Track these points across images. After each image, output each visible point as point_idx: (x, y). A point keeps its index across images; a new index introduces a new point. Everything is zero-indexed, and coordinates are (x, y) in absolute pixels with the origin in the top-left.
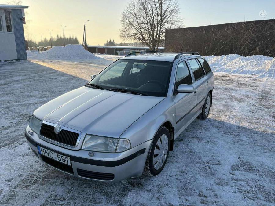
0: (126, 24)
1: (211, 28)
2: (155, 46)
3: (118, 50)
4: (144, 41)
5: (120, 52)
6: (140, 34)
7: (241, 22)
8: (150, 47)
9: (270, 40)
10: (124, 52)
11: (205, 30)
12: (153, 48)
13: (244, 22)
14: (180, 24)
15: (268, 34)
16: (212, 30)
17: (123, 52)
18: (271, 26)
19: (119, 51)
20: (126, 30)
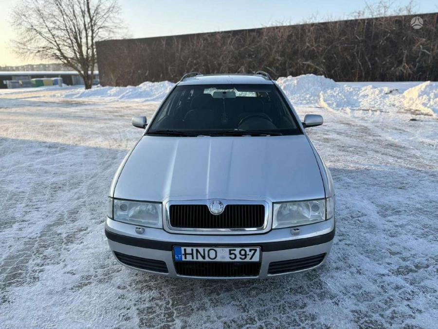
0: (23, 29)
1: (174, 39)
2: (88, 70)
3: (6, 80)
4: (66, 61)
5: (12, 82)
6: (55, 48)
7: (215, 33)
8: (79, 71)
9: (256, 57)
10: (20, 82)
11: (164, 43)
12: (84, 73)
13: (219, 32)
14: (125, 31)
15: (253, 48)
16: (174, 43)
17: (18, 82)
18: (254, 38)
19: (8, 81)
20: (25, 40)
